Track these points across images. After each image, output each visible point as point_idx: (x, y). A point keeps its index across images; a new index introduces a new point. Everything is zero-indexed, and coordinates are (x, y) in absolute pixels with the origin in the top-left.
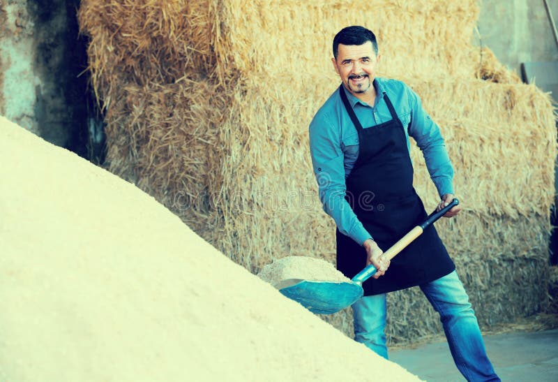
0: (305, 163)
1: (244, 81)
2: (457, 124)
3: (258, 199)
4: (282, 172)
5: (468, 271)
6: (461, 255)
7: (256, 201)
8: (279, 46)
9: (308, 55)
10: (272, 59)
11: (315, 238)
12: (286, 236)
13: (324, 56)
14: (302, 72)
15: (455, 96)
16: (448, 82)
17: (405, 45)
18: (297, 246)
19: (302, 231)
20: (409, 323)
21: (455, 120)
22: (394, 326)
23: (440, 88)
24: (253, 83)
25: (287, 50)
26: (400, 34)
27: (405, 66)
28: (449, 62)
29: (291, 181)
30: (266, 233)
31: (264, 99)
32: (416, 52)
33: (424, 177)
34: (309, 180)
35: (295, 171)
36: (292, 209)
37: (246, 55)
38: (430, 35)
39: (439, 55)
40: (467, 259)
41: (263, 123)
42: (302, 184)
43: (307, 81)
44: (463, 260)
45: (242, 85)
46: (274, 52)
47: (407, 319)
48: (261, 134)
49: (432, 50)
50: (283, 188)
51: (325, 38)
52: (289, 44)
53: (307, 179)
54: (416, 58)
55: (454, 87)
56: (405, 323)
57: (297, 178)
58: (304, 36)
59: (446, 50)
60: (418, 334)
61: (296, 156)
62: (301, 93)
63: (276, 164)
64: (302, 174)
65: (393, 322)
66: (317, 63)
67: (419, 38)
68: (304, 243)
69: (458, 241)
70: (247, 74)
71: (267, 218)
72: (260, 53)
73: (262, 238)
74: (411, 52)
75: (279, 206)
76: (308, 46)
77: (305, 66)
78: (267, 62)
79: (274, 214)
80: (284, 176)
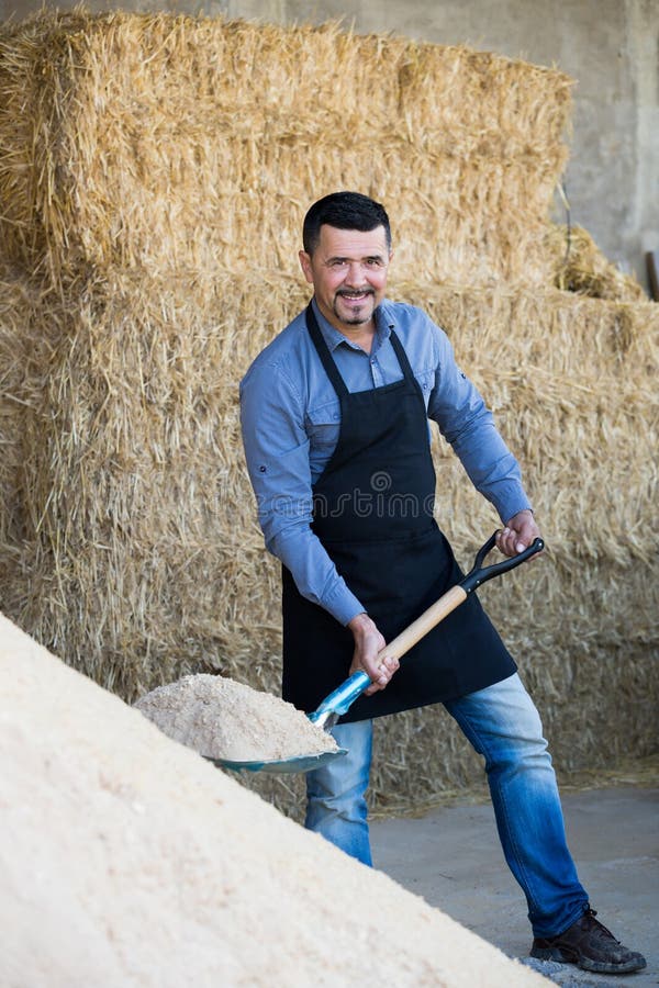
0: (216, 450)
1: (99, 284)
2: (518, 378)
3: (121, 517)
4: (169, 466)
5: (529, 666)
6: (516, 635)
7: (116, 521)
8: (171, 217)
9: (229, 236)
10: (157, 241)
11: (232, 596)
12: (173, 592)
13: (260, 238)
14: (216, 268)
15: (514, 322)
16: (501, 294)
17: (420, 218)
18: (195, 612)
19: (206, 581)
20: (412, 766)
21: (514, 369)
22: (382, 770)
23: (486, 307)
24: (118, 289)
25: (187, 225)
26: (410, 196)
27: (418, 261)
28: (504, 255)
29: (187, 484)
30: (135, 585)
31: (137, 321)
32: (441, 234)
33: (449, 480)
34: (222, 483)
35: (196, 465)
36: (186, 540)
37: (105, 233)
38: (468, 200)
39: (485, 240)
40: (527, 642)
41: (135, 370)
42: (209, 492)
43: (224, 287)
44: (520, 644)
45: (96, 292)
46: (159, 228)
47: (407, 758)
48: (131, 390)
49: (472, 231)
50: (171, 498)
51: (262, 203)
52: (191, 214)
53: (219, 480)
54: (441, 245)
55: (513, 304)
56: (402, 766)
57: (200, 479)
58: (220, 197)
59: (499, 229)
60: (428, 788)
61: (199, 435)
62: (211, 310)
63: (159, 450)
64: (210, 471)
65: (379, 765)
66: (245, 252)
67: (448, 206)
68: (209, 607)
69: (512, 608)
70: (105, 270)
71: (137, 556)
72: (132, 229)
73: (126, 595)
74: (430, 234)
75: (162, 532)
76: (229, 217)
77: (221, 257)
78: (147, 247)
79: (151, 549)
80: (173, 473)
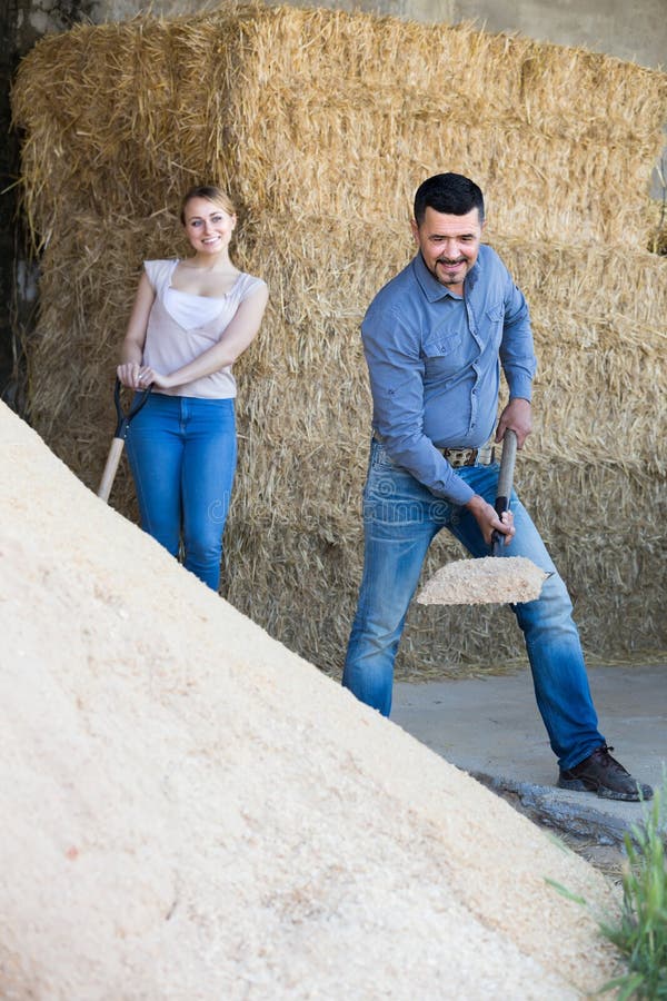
0: (342, 365)
1: (252, 224)
2: (606, 323)
3: (257, 414)
4: (301, 375)
5: (601, 560)
6: (591, 534)
7: (253, 417)
8: (318, 174)
9: (367, 192)
10: (304, 192)
11: (348, 485)
12: (298, 477)
13: (394, 195)
14: (354, 217)
15: (605, 277)
16: (595, 254)
17: (534, 187)
18: (315, 495)
19: (326, 471)
20: (494, 635)
21: (603, 315)
22: (468, 637)
23: (582, 262)
24: (268, 229)
25: (331, 180)
26: (526, 169)
27: (530, 222)
28: (605, 221)
29: (315, 391)
30: (265, 469)
31: (281, 255)
32: (551, 201)
33: (541, 403)
34: (345, 392)
35: (324, 376)
36: (312, 436)
37: (261, 183)
38: (577, 174)
39: (589, 208)
40: (600, 541)
41: (278, 295)
42: (334, 399)
43: (356, 234)
44: (594, 542)
45: (250, 231)
46: (308, 182)
47: (490, 628)
48: (274, 311)
49: (579, 200)
50: (302, 402)
51: (397, 167)
52: (335, 172)
53: (343, 390)
54: (551, 210)
55: (606, 262)
56: (486, 633)
57: (326, 388)
58: (361, 160)
59: (602, 200)
60: (507, 653)
61: (329, 352)
62: (345, 251)
63: (294, 362)
64: (335, 382)
65: (466, 631)
66: (380, 206)
67: (559, 178)
68: (327, 492)
69: (588, 511)
70: (259, 213)
71: (268, 446)
72: (283, 181)
73: (257, 477)
74: (542, 200)
75: (291, 429)
76: (368, 177)
77: (359, 209)
78: (296, 196)
79: (281, 442)
80: (306, 382)
